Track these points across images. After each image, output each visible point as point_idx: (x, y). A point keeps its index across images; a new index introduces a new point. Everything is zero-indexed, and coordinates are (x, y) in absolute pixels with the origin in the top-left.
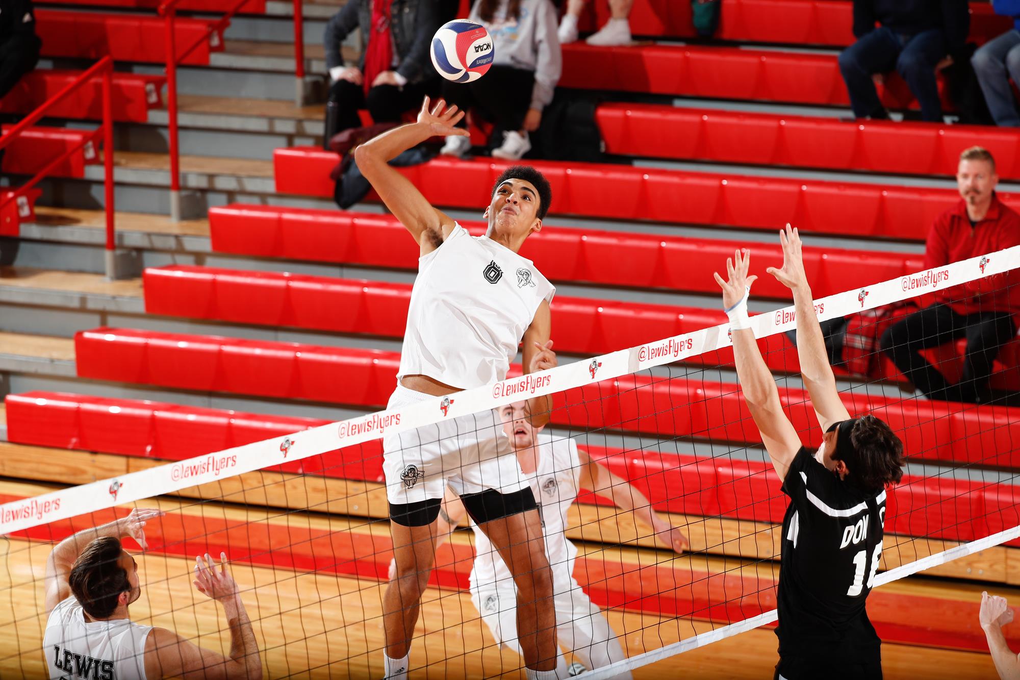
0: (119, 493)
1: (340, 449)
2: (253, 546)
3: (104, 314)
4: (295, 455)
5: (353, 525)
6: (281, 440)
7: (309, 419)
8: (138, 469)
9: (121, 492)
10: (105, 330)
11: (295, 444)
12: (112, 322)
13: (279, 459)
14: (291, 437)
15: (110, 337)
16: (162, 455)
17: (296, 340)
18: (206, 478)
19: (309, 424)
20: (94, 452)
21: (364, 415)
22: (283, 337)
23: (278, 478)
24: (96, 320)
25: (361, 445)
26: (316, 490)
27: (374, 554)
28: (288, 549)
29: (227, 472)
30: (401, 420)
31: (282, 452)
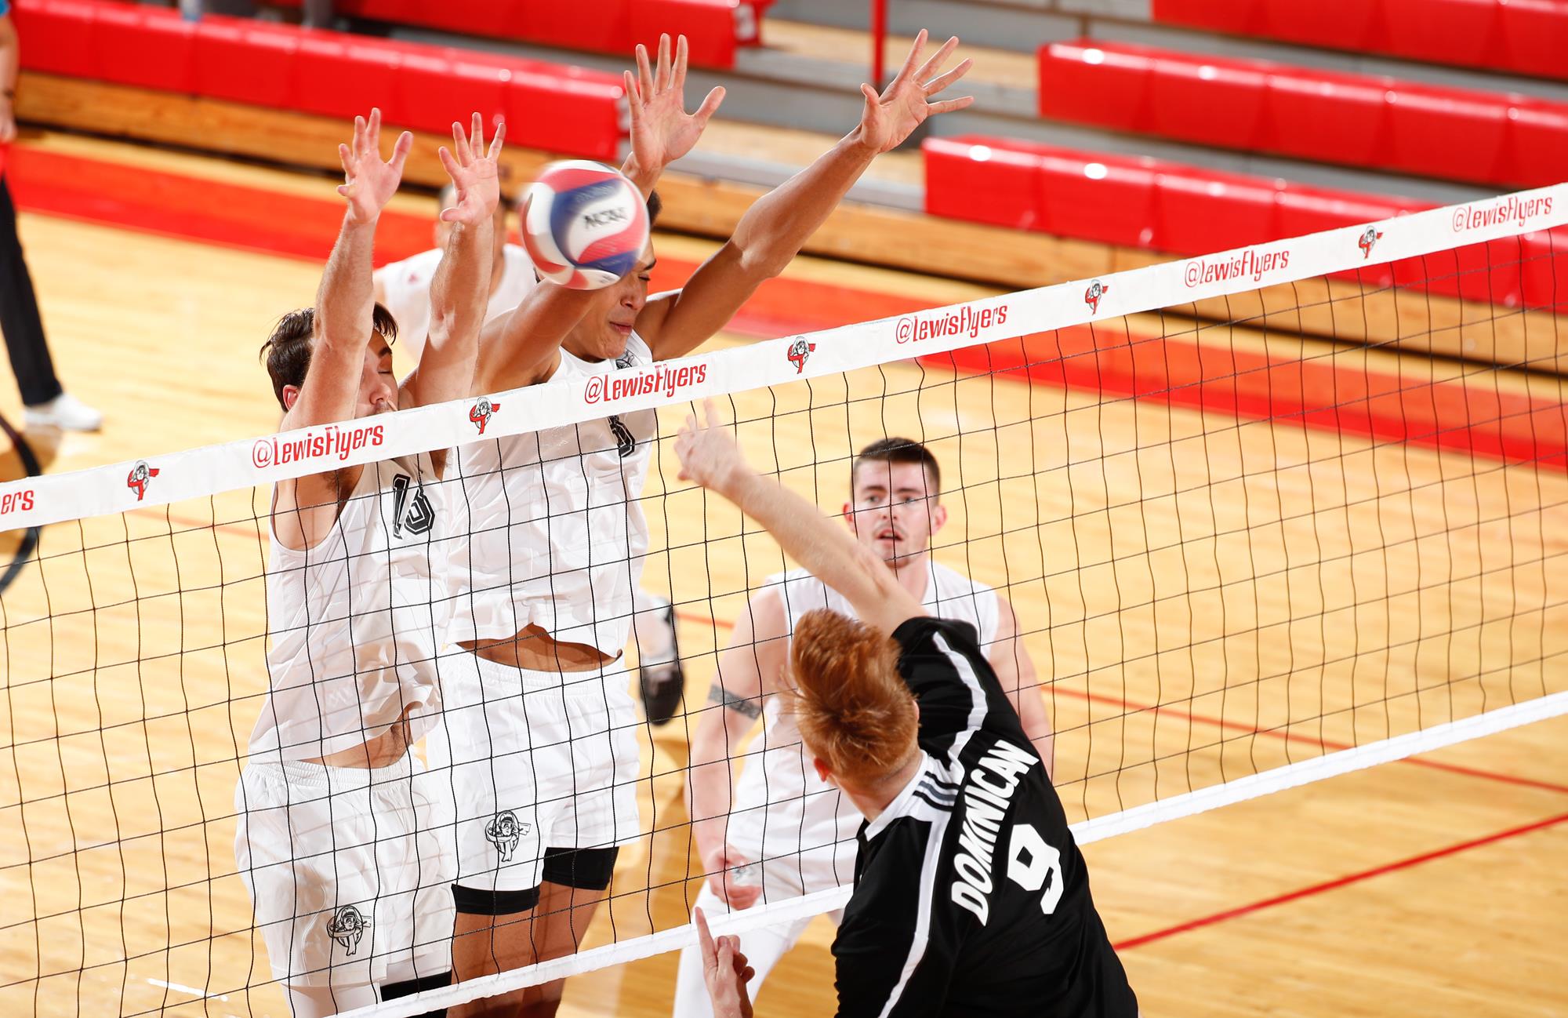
0: (1101, 303)
1: (1454, 249)
2: (1308, 397)
3: (1085, 20)
4: (1382, 254)
5: (1467, 371)
6: (1361, 229)
7: (1403, 199)
8: (1127, 267)
9: (1104, 300)
10: (1085, 43)
11: (1383, 236)
12: (1098, 31)
13: (1356, 260)
14: (1377, 227)
15: (1093, 57)
16: (1167, 247)
17: (1389, 74)
18: (1240, 284)
19: (1399, 209)
20: (1060, 236)
21: (1495, 196)
22: (1369, 69)
23: (1353, 291)
24: (1072, 28)
25: (1487, 244)
26: (1411, 314)
27: (1500, 418)
28: (1362, 405)
29: (1272, 278)
30: (1552, 207)
31: (1361, 250)
